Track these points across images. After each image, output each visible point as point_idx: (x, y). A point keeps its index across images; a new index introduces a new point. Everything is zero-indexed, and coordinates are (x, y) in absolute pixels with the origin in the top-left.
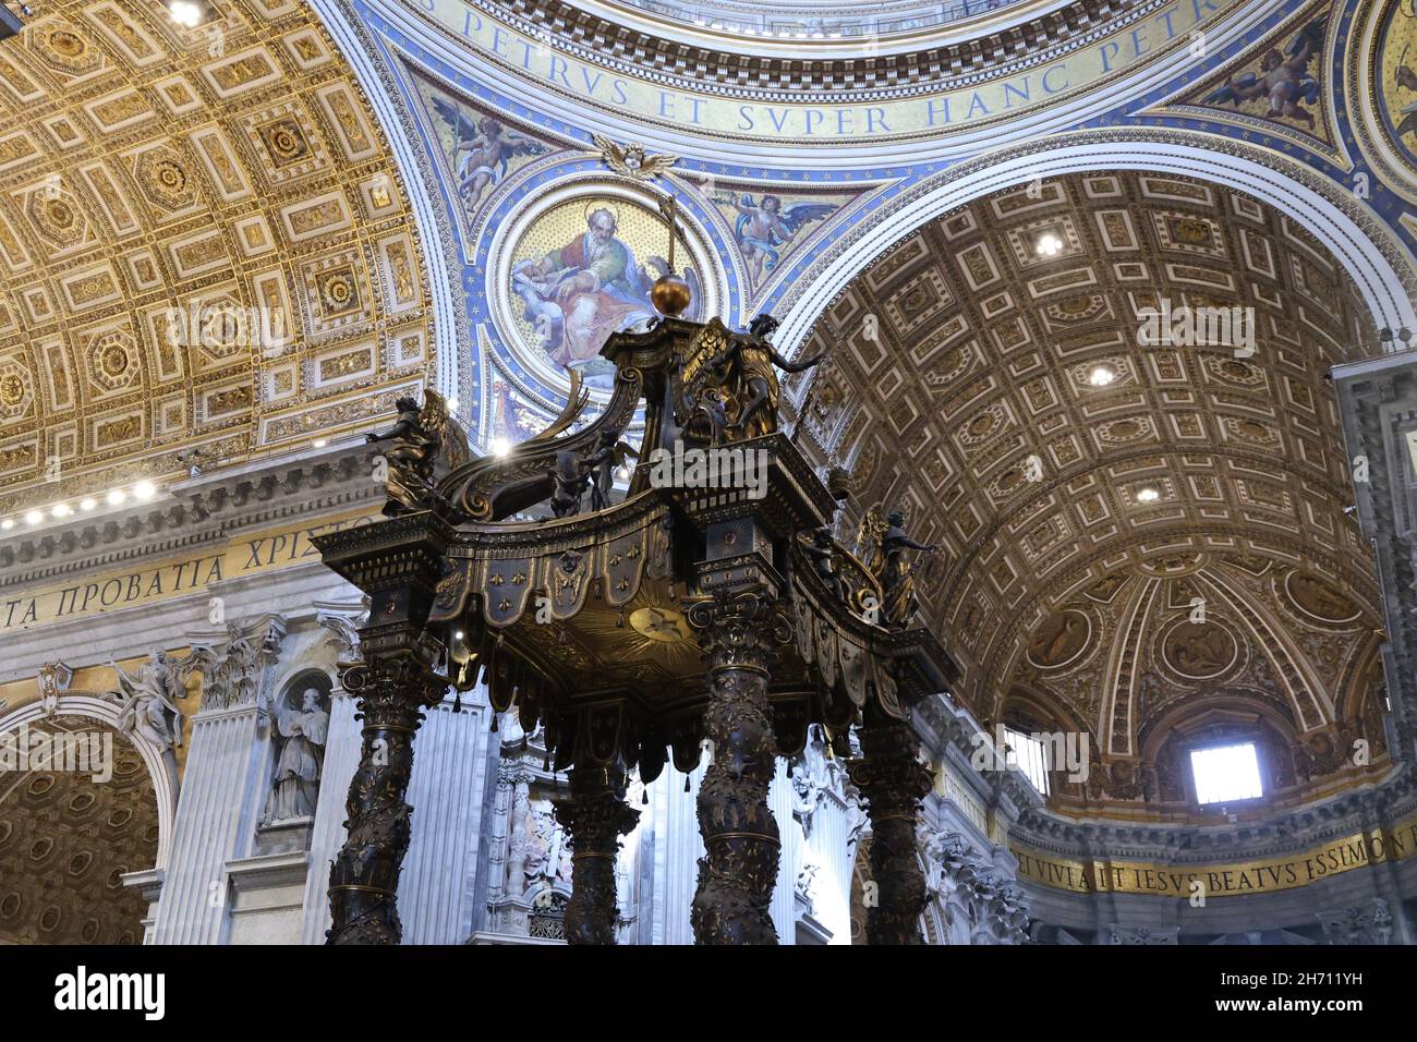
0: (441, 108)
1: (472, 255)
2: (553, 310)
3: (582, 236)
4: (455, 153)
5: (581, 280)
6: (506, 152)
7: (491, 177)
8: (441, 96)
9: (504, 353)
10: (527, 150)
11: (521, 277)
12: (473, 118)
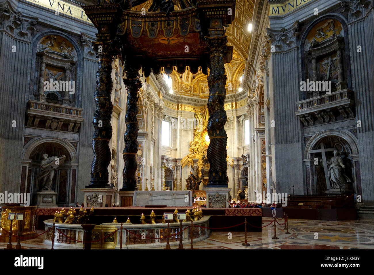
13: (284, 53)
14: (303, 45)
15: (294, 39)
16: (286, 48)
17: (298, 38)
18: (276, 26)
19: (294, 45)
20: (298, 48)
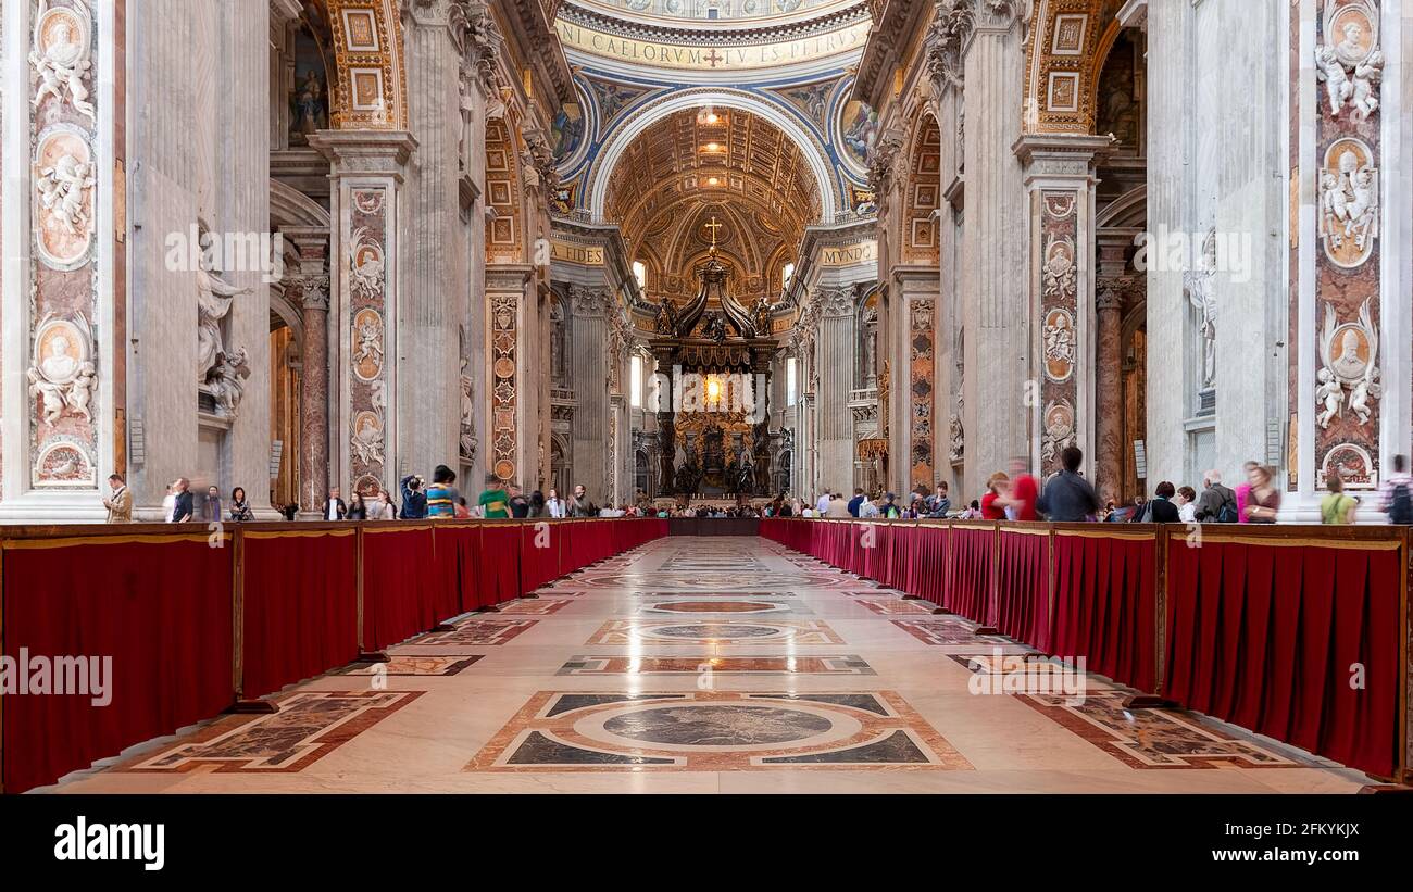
0: (793, 95)
1: (827, 142)
2: (861, 143)
3: (861, 108)
4: (806, 107)
5: (867, 126)
6: (821, 94)
7: (822, 106)
8: (790, 91)
9: (848, 172)
10: (827, 88)
11: (848, 136)
12: (804, 91)
13: (839, 319)
14: (861, 314)
15: (851, 304)
16: (842, 314)
17: (857, 302)
18: (830, 280)
19: (851, 312)
20: (855, 316)
